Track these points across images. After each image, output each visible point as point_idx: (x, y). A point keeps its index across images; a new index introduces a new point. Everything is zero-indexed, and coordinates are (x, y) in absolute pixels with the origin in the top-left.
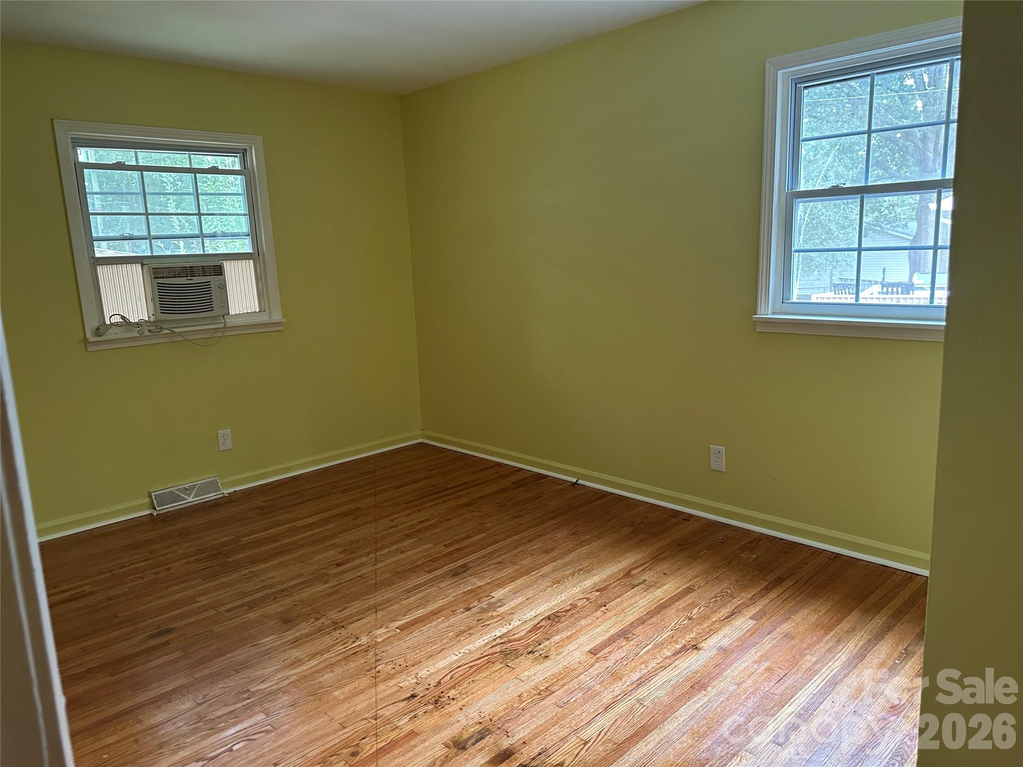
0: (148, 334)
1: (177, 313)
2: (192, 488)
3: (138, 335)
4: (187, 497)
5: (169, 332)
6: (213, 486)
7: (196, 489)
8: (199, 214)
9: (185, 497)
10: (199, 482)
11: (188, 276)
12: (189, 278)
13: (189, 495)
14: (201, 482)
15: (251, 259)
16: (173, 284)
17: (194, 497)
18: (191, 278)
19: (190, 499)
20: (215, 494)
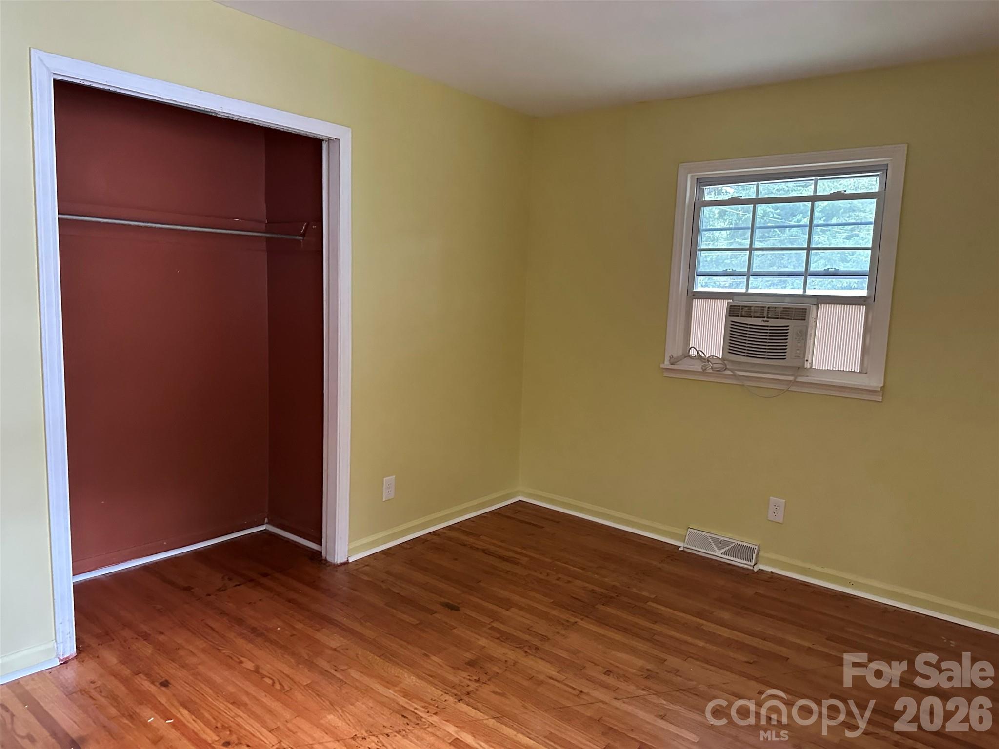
0: (711, 371)
1: (744, 356)
2: (725, 543)
3: (701, 370)
4: (717, 550)
5: (731, 373)
6: (745, 552)
7: (730, 547)
8: (809, 249)
9: (716, 548)
10: (736, 542)
11: (764, 318)
12: (765, 319)
13: (720, 549)
14: (739, 543)
15: (863, 305)
16: (747, 324)
17: (724, 553)
18: (767, 320)
19: (719, 554)
20: (746, 562)
